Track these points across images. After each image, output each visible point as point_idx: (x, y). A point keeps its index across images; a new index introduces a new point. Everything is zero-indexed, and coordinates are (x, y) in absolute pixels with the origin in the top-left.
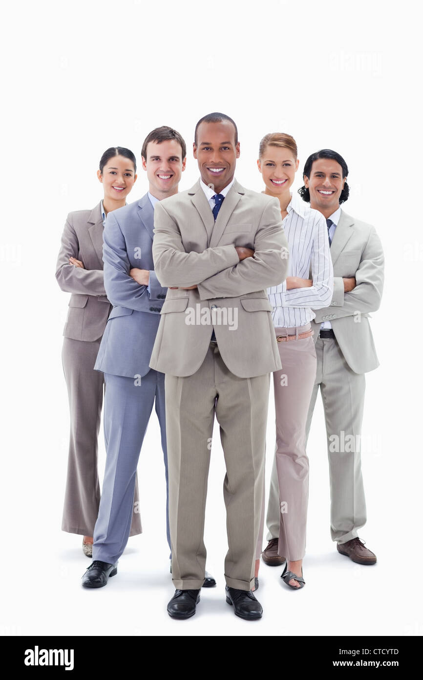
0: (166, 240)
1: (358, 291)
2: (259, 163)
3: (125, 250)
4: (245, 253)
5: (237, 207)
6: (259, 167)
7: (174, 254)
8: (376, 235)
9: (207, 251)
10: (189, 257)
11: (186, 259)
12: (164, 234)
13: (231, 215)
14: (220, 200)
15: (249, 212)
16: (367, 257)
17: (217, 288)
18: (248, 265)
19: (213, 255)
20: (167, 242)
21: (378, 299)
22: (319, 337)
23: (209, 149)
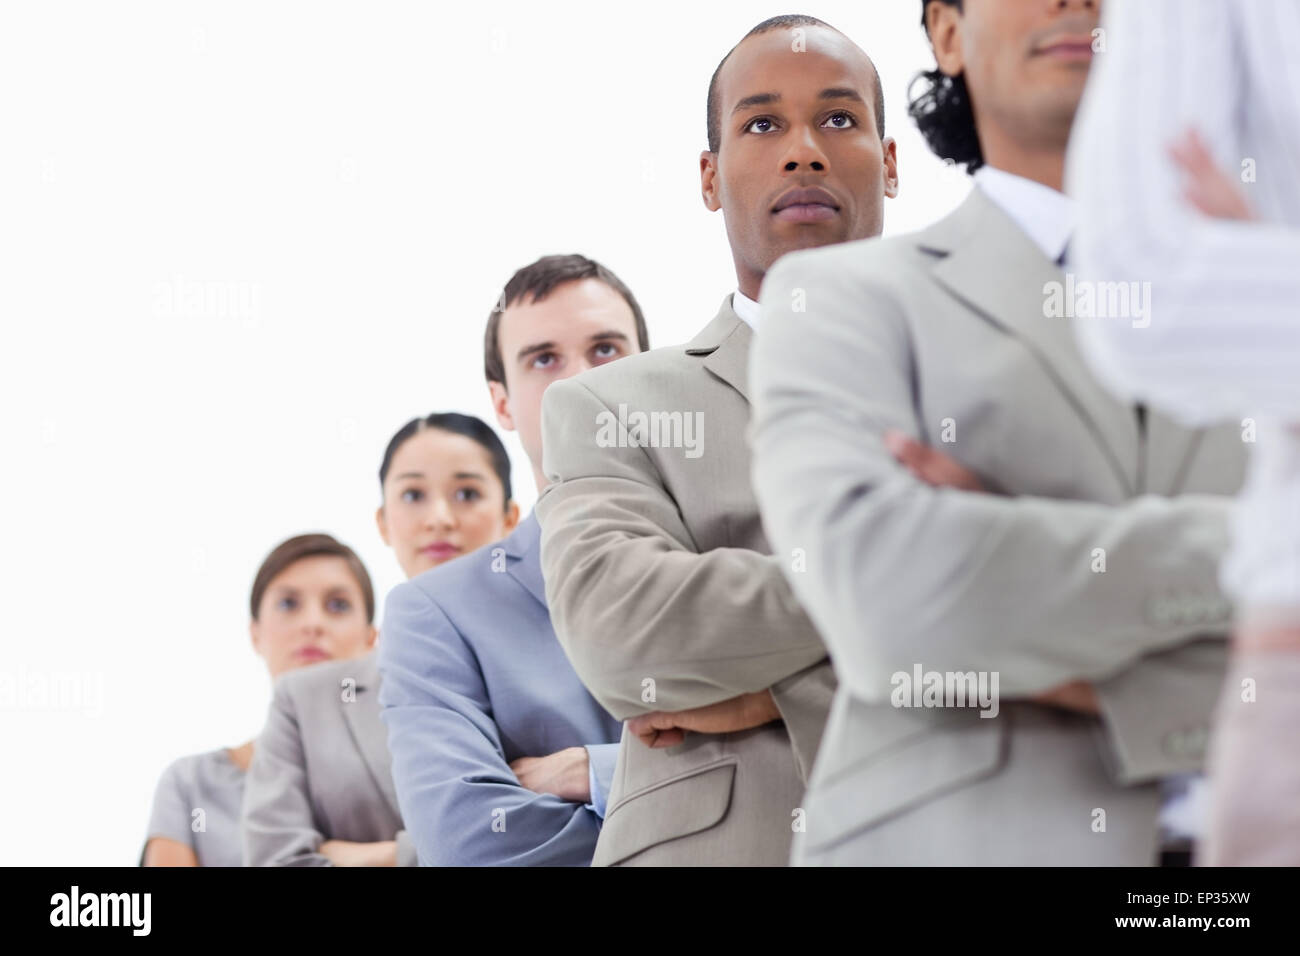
23: (772, 128)
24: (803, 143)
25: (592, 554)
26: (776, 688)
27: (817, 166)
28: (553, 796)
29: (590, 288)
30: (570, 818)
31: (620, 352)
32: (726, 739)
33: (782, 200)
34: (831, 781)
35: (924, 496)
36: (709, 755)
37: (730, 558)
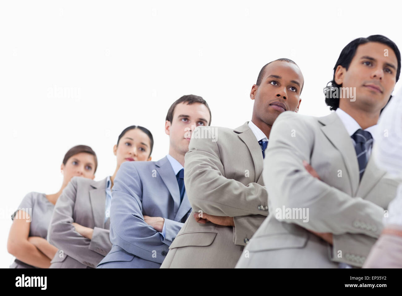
23: (276, 85)
24: (283, 91)
25: (202, 169)
26: (235, 218)
27: (285, 98)
28: (152, 227)
29: (203, 106)
30: (155, 234)
31: (204, 125)
32: (217, 226)
33: (273, 103)
34: (260, 237)
35: (311, 178)
36: (211, 229)
37: (235, 183)
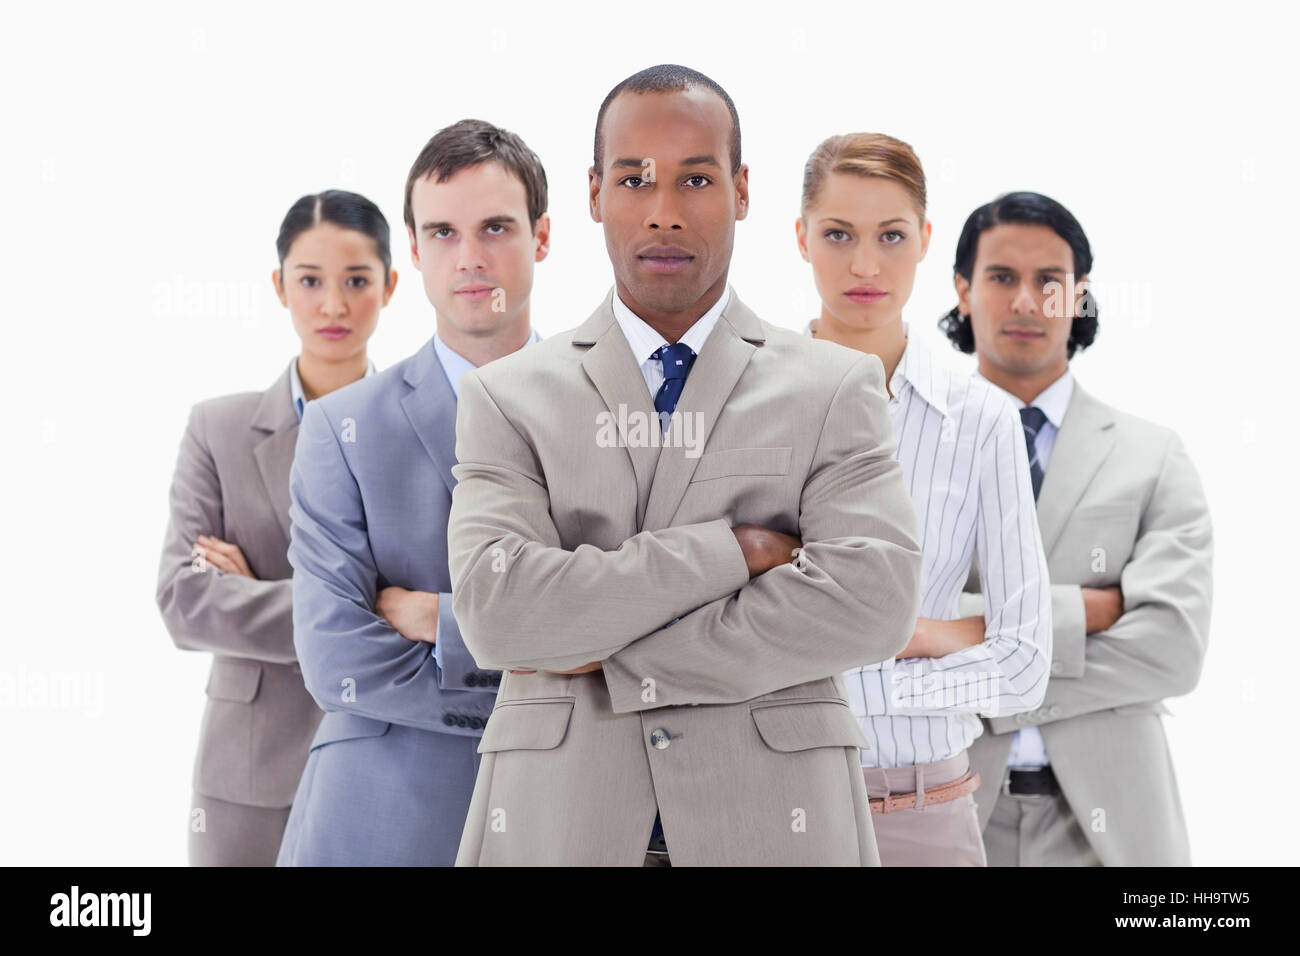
0: (493, 505)
1: (1129, 628)
2: (801, 229)
3: (363, 526)
4: (768, 549)
5: (738, 389)
6: (802, 242)
7: (520, 555)
8: (1184, 456)
9: (637, 542)
10: (572, 564)
11: (559, 573)
12: (488, 483)
13: (718, 419)
14: (679, 363)
15: (781, 405)
16: (1159, 521)
17: (669, 673)
18: (778, 592)
19: (656, 557)
20: (495, 510)
21: (1192, 657)
22: (1007, 790)
27: (677, 228)
33: (645, 252)
